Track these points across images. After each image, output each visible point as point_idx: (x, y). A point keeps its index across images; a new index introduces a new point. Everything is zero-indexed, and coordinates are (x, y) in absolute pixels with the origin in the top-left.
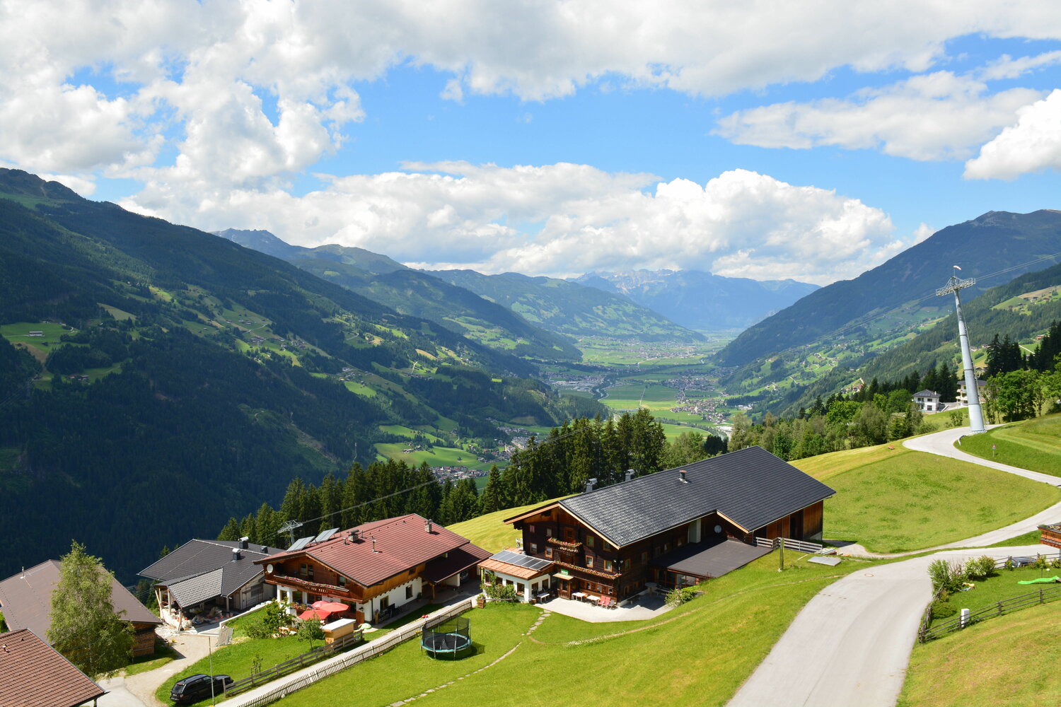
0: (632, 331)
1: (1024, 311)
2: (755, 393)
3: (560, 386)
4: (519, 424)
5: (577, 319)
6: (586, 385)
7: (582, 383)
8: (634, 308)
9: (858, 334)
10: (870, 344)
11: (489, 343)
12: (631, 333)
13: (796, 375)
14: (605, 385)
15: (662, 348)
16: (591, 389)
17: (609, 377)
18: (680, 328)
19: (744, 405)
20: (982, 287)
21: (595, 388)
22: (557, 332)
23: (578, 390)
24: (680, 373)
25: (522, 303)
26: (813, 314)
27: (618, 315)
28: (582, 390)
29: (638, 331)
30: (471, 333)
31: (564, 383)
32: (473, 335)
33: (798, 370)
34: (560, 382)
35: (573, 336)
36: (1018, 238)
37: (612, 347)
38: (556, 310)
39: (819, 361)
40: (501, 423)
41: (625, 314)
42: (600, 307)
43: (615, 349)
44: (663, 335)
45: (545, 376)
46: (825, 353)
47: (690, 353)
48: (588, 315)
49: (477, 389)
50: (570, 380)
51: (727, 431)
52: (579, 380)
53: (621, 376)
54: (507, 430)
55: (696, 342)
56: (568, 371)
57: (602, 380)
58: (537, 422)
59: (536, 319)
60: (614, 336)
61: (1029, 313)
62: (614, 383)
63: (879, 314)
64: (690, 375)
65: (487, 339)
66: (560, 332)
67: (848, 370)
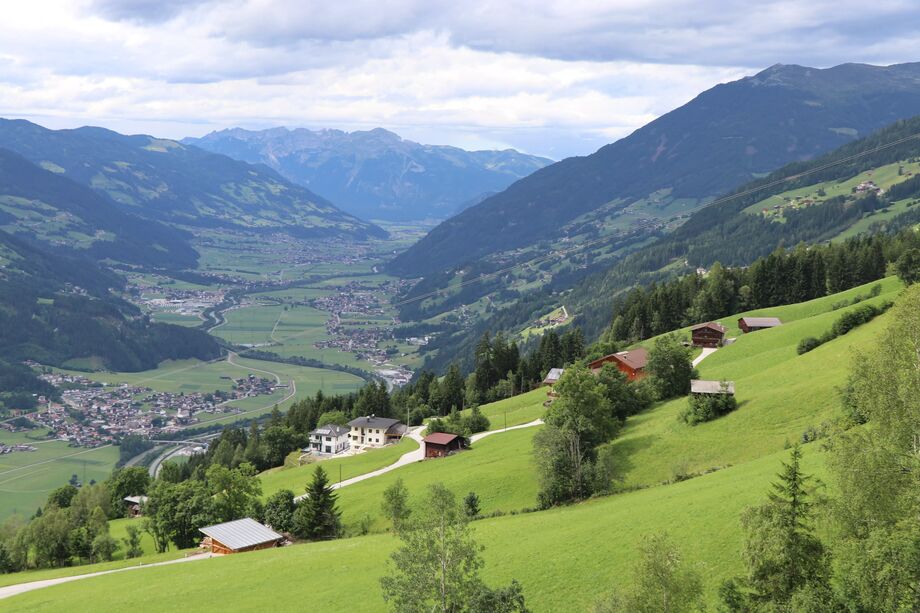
0: (278, 221)
1: (778, 217)
2: (437, 320)
3: (157, 308)
4: (76, 370)
5: (197, 203)
6: (197, 305)
7: (191, 303)
8: (282, 187)
9: (587, 235)
10: (596, 251)
11: (48, 238)
12: (277, 224)
13: (494, 294)
14: (223, 306)
15: (321, 247)
16: (202, 312)
17: (233, 293)
18: (351, 219)
19: (418, 337)
20: (756, 172)
21: (210, 310)
22: (163, 223)
23: (184, 314)
24: (339, 288)
25: (109, 176)
26: (530, 204)
27: (260, 197)
28: (189, 313)
29: (288, 222)
30: (19, 222)
31: (162, 302)
32: (21, 225)
33: (498, 288)
34: (157, 301)
35: (189, 229)
36: (811, 103)
37: (246, 245)
38: (164, 188)
39: (527, 275)
40: (47, 368)
41: (270, 196)
42: (232, 185)
43: (250, 249)
44: (323, 228)
45: (134, 292)
46: (536, 264)
47: (360, 256)
48: (215, 197)
49: (10, 315)
50: (173, 297)
51: (388, 376)
52: (187, 297)
53: (251, 291)
54: (54, 380)
55: (372, 240)
56: (172, 282)
57: (222, 298)
58: (106, 365)
59: (130, 201)
60: (252, 229)
61: (783, 221)
62: (239, 302)
63: (618, 208)
64: (352, 291)
65: (45, 232)
66: (166, 221)
67: (550, 294)
